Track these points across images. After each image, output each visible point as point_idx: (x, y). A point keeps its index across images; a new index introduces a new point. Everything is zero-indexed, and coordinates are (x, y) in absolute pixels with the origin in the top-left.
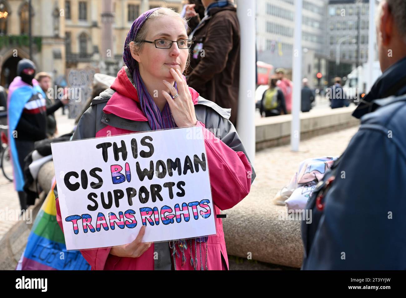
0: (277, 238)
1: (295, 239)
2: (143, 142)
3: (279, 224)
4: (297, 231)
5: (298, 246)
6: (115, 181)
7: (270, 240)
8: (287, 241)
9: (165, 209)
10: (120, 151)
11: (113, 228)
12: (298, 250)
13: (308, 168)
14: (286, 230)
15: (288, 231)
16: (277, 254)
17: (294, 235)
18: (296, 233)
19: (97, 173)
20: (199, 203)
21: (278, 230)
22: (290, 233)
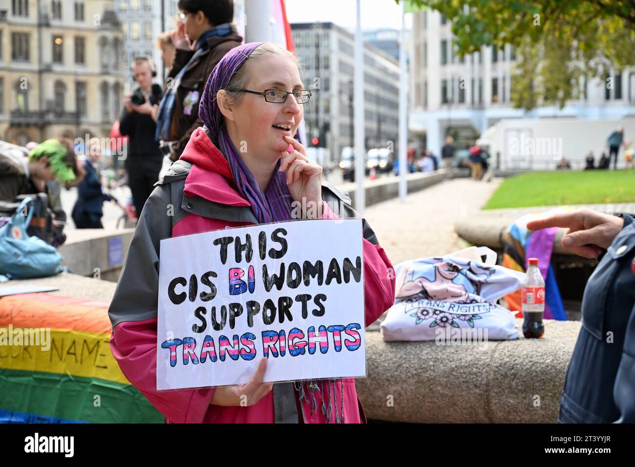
0: (372, 380)
1: (401, 379)
2: (275, 238)
3: (373, 359)
4: (403, 368)
5: (406, 390)
6: (233, 291)
7: (360, 383)
8: (388, 383)
9: (294, 332)
10: (243, 249)
11: (223, 359)
12: (405, 395)
13: (410, 274)
14: (385, 366)
15: (388, 368)
16: (371, 403)
17: (398, 373)
18: (401, 370)
19: (211, 278)
20: (345, 329)
21: (372, 367)
22: (392, 371)
